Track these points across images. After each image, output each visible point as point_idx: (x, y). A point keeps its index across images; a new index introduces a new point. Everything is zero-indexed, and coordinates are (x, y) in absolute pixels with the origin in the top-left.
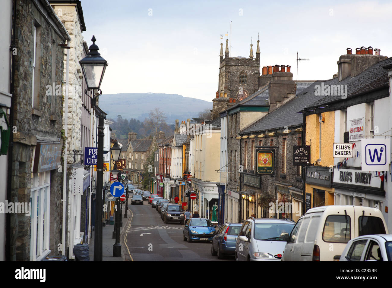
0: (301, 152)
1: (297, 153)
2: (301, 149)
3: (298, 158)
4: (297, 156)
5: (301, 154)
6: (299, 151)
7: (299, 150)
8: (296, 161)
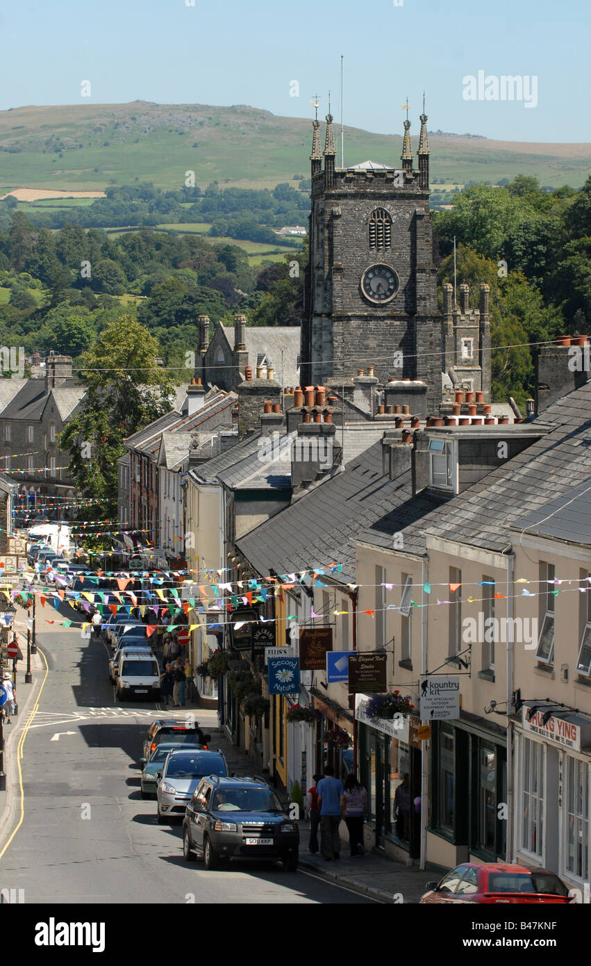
0: (263, 635)
1: (257, 636)
2: (264, 631)
3: (258, 643)
4: (258, 641)
5: (263, 637)
6: (260, 634)
7: (260, 632)
8: (255, 648)
